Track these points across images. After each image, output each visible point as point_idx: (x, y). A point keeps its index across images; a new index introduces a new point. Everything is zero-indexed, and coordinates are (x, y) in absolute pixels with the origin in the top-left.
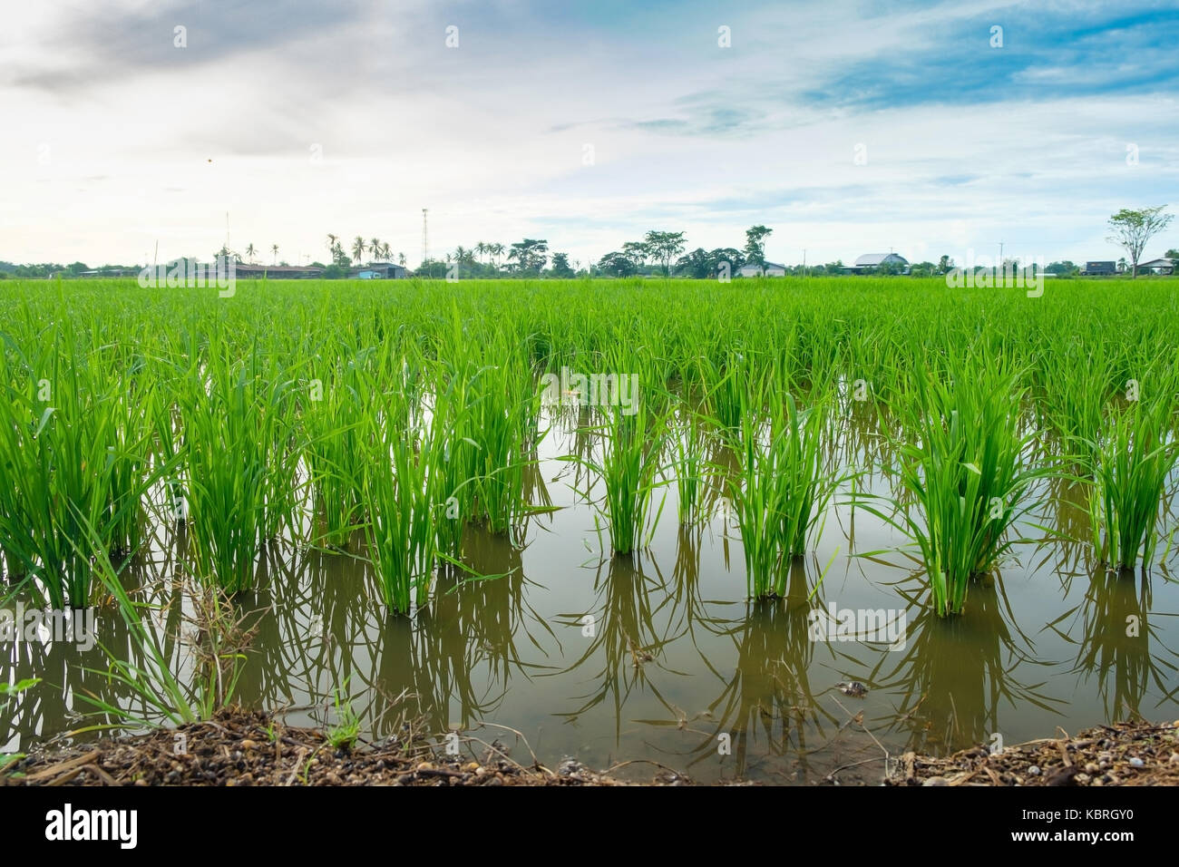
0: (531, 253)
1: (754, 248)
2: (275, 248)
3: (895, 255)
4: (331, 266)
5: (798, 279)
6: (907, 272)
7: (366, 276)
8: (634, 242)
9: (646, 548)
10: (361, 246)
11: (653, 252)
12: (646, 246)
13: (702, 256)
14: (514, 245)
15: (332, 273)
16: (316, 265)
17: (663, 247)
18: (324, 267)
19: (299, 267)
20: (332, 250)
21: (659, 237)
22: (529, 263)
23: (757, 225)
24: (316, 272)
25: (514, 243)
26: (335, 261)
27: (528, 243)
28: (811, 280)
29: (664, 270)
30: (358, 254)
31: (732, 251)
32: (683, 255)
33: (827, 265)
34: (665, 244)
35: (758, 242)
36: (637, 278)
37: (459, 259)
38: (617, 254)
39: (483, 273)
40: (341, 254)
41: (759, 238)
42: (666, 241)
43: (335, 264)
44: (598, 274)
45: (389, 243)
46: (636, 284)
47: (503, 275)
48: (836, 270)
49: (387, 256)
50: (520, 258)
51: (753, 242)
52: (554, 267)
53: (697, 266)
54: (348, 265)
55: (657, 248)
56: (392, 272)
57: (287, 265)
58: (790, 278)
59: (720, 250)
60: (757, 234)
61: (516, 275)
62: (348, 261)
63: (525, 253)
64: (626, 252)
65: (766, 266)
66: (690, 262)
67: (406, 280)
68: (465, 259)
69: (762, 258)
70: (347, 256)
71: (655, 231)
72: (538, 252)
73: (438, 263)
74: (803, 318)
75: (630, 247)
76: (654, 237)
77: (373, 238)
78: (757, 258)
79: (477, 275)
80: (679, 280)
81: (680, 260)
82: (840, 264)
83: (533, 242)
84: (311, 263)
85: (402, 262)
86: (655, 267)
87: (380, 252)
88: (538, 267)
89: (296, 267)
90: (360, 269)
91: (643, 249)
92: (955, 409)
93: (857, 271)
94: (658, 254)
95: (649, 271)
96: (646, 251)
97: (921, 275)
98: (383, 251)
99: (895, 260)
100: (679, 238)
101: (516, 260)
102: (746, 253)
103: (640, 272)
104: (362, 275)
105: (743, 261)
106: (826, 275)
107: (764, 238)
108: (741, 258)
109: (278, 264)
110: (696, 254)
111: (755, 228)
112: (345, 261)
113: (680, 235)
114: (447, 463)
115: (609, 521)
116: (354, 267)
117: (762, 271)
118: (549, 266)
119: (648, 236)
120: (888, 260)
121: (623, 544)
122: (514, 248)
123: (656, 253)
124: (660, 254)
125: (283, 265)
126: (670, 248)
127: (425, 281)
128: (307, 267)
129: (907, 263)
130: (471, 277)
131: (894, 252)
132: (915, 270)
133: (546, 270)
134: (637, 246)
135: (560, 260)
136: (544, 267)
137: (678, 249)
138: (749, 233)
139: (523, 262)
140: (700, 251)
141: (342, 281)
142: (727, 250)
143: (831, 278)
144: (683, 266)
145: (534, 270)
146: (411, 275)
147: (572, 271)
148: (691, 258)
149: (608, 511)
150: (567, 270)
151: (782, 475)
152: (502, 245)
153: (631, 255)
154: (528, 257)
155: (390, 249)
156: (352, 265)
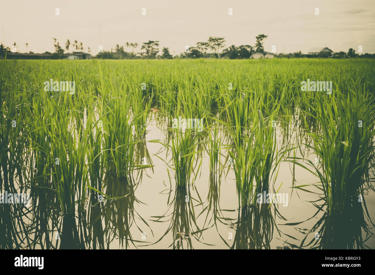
0: (152, 47)
1: (259, 45)
2: (27, 44)
3: (327, 48)
4: (55, 54)
5: (279, 60)
6: (332, 56)
7: (72, 58)
8: (201, 42)
9: (192, 184)
10: (69, 44)
11: (211, 47)
12: (207, 44)
13: (234, 49)
14: (144, 43)
15: (54, 56)
16: (47, 53)
17: (215, 44)
18: (51, 54)
19: (39, 54)
20: (55, 45)
21: (213, 40)
22: (151, 52)
23: (261, 34)
24: (47, 56)
25: (144, 42)
26: (56, 51)
27: (150, 42)
28: (286, 60)
29: (216, 56)
30: (67, 47)
31: (249, 46)
32: (225, 48)
33: (294, 53)
34: (216, 43)
35: (261, 42)
36: (201, 59)
37: (117, 50)
38: (193, 48)
39: (128, 56)
40: (59, 47)
41: (262, 40)
42: (217, 41)
43: (57, 52)
44: (184, 57)
45: (82, 43)
46: (201, 62)
47: (139, 58)
48: (298, 55)
49: (82, 48)
50: (147, 50)
51: (259, 42)
52: (163, 54)
53: (232, 53)
54: (63, 53)
55: (213, 44)
56: (84, 56)
57: (33, 53)
58: (276, 59)
59: (243, 46)
60: (260, 38)
61: (145, 57)
62: (62, 51)
63: (149, 47)
64: (198, 47)
65: (265, 54)
66: (228, 52)
67: (91, 60)
68: (119, 50)
69: (263, 50)
70: (62, 48)
71: (212, 37)
72: (155, 47)
73: (106, 52)
74: (278, 77)
75: (199, 44)
76: (211, 40)
77: (75, 40)
78: (260, 50)
79: (126, 57)
80: (223, 60)
81: (224, 50)
82: (300, 53)
83: (153, 42)
84: (44, 52)
85: (89, 51)
86: (212, 54)
87: (78, 47)
88: (155, 54)
89: (37, 54)
90: (68, 55)
91: (205, 45)
92: (340, 117)
93: (308, 56)
94: (213, 48)
95: (208, 56)
96: (207, 46)
97: (339, 58)
98: (80, 46)
99: (327, 51)
100: (223, 40)
101: (144, 51)
102: (256, 47)
103: (204, 56)
104: (70, 57)
105: (254, 51)
106: (293, 57)
107: (264, 39)
108: (253, 49)
109: (28, 52)
110: (231, 48)
111: (260, 35)
112: (61, 51)
113: (223, 39)
114: (95, 143)
115: (174, 172)
116: (66, 54)
117: (263, 56)
118: (161, 53)
119: (208, 39)
120: (324, 51)
121: (181, 182)
122: (144, 45)
123: (212, 47)
124: (214, 48)
125: (31, 53)
126: (219, 45)
127: (99, 61)
128: (43, 54)
129: (332, 52)
130: (123, 59)
131: (326, 47)
132: (336, 55)
133: (159, 56)
134: (203, 44)
135: (166, 51)
136: (158, 54)
137: (222, 46)
138: (257, 38)
139: (148, 52)
140: (233, 46)
141: (59, 61)
142: (246, 46)
143: (295, 59)
144: (226, 53)
145: (153, 56)
146: (92, 58)
147: (171, 56)
148: (229, 50)
149: (174, 167)
150: (169, 55)
151: (256, 148)
152: (137, 44)
153: (200, 48)
154: (150, 49)
155: (83, 45)
156: (65, 53)
